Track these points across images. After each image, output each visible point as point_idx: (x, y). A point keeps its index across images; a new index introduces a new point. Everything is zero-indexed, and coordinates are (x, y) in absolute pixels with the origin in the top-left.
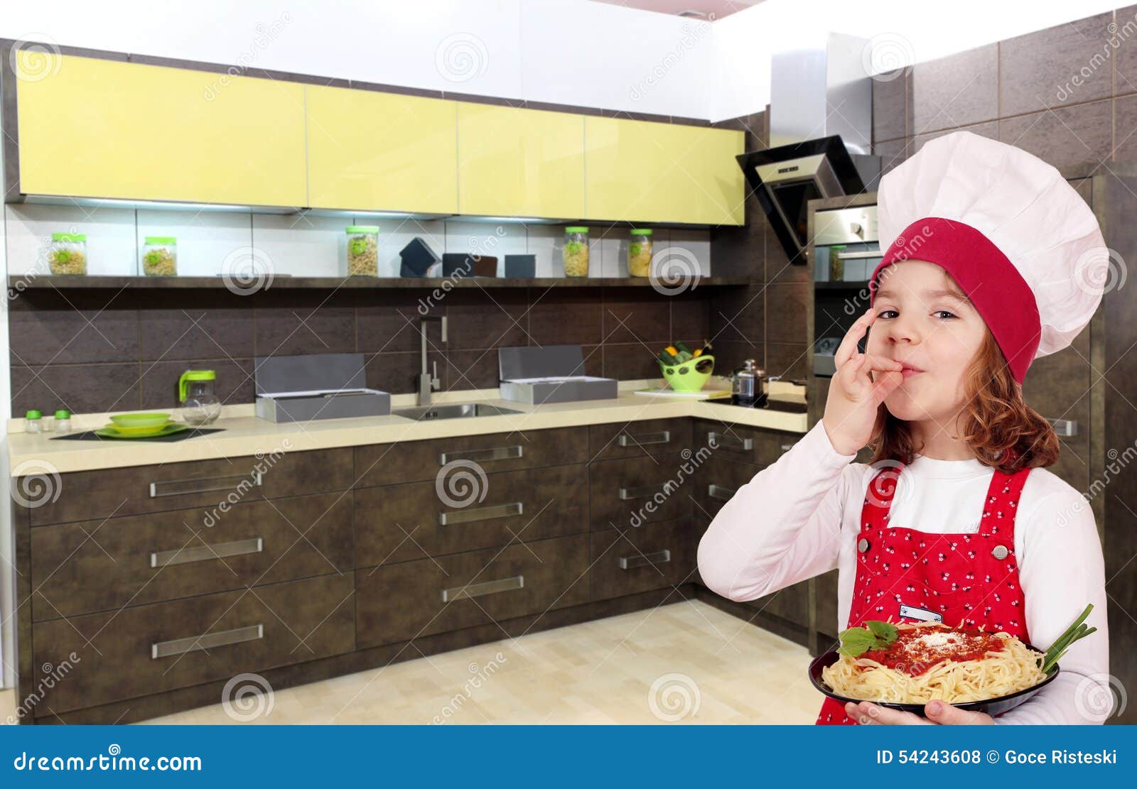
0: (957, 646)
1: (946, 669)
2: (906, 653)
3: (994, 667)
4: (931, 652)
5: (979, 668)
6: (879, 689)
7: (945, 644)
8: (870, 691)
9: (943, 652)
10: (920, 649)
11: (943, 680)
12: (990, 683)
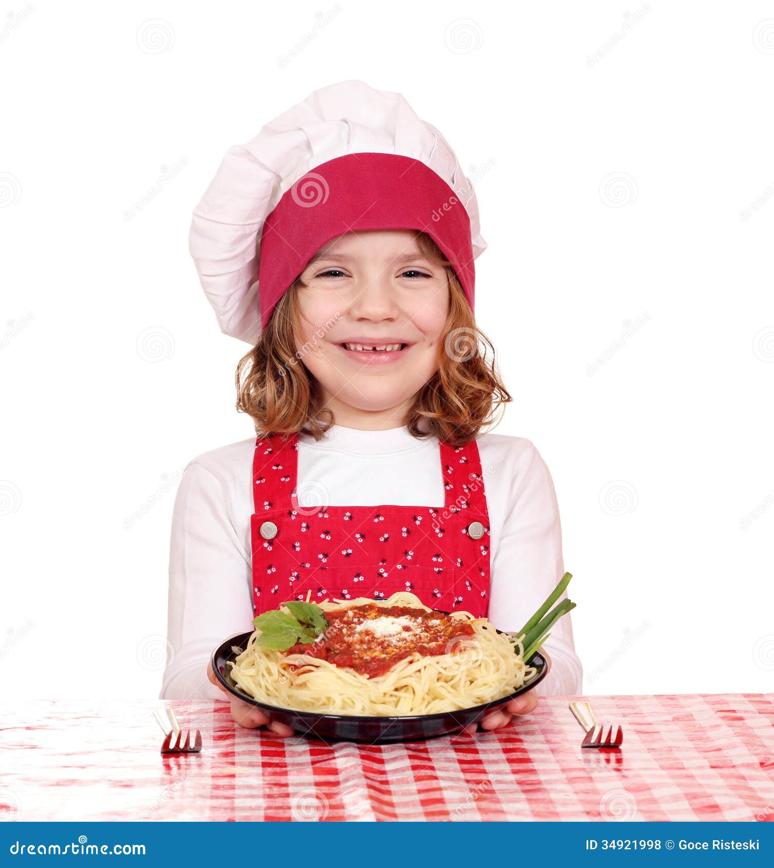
0: (415, 635)
1: (415, 667)
2: (349, 645)
4: (384, 645)
7: (400, 633)
8: (318, 700)
9: (400, 644)
10: (369, 641)
11: (413, 681)
12: (470, 684)
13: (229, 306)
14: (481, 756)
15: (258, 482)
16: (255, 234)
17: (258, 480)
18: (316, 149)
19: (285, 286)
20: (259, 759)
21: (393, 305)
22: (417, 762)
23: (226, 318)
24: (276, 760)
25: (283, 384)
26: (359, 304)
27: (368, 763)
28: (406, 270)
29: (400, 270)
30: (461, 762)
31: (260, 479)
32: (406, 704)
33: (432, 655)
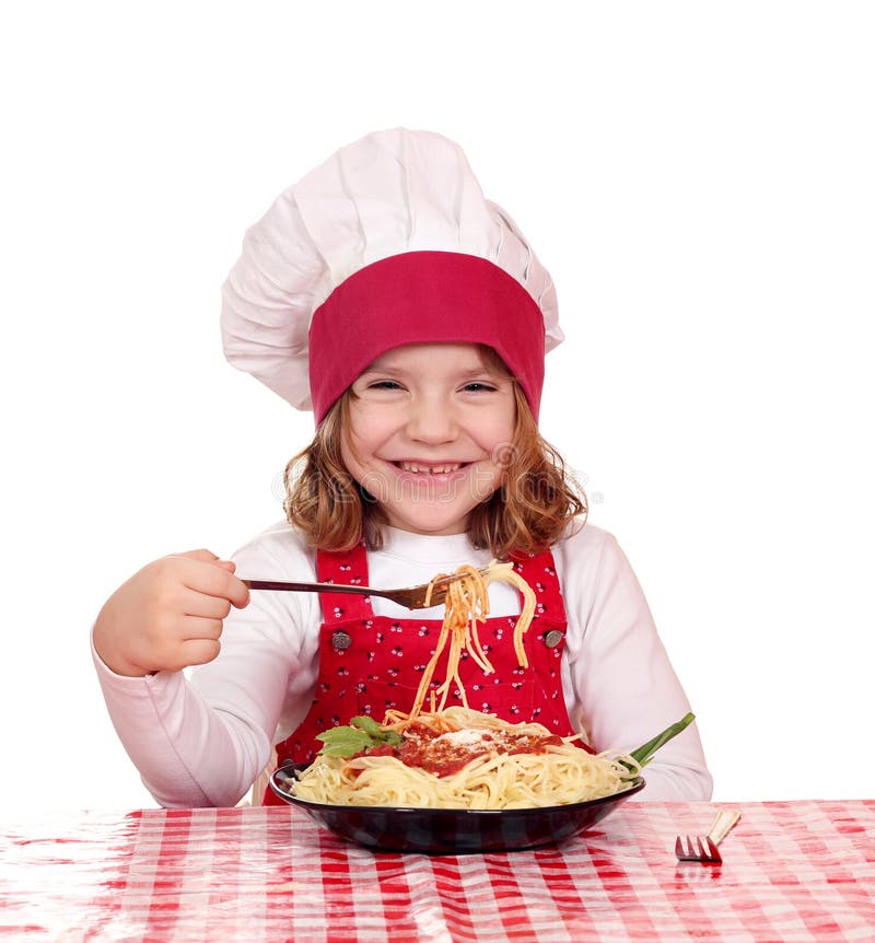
1: (491, 765)
3: (559, 765)
5: (540, 765)
6: (395, 790)
11: (488, 780)
12: (554, 789)
14: (570, 871)
20: (320, 875)
21: (453, 425)
22: (498, 877)
24: (338, 875)
27: (442, 878)
28: (468, 384)
29: (462, 385)
30: (546, 877)
32: (480, 803)
33: (511, 754)
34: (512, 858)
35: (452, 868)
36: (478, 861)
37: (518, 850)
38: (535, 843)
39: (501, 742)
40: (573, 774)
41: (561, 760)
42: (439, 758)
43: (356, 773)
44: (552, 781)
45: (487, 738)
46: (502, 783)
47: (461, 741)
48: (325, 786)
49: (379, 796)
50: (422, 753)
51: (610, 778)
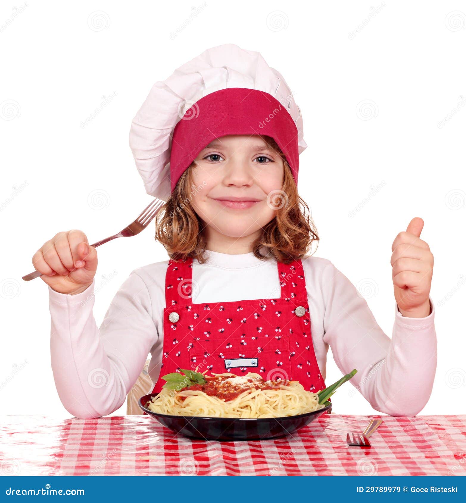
1: (252, 395)
3: (287, 396)
5: (277, 395)
6: (202, 408)
11: (251, 403)
12: (284, 408)
13: (152, 177)
15: (168, 288)
16: (169, 135)
17: (169, 286)
18: (207, 84)
19: (186, 166)
20: (163, 451)
21: (250, 177)
22: (255, 453)
23: (150, 185)
24: (172, 451)
25: (183, 224)
26: (229, 176)
27: (226, 454)
28: (258, 156)
29: (255, 156)
30: (280, 453)
31: (170, 286)
32: (246, 415)
33: (262, 390)
34: (263, 443)
35: (232, 448)
36: (245, 444)
37: (266, 439)
38: (275, 436)
39: (257, 383)
40: (294, 400)
41: (288, 393)
42: (225, 391)
43: (183, 399)
44: (283, 404)
45: (250, 381)
46: (258, 405)
47: (237, 383)
48: (166, 405)
49: (194, 411)
50: (216, 388)
51: (313, 403)
